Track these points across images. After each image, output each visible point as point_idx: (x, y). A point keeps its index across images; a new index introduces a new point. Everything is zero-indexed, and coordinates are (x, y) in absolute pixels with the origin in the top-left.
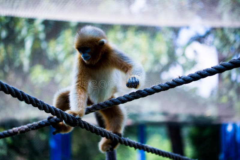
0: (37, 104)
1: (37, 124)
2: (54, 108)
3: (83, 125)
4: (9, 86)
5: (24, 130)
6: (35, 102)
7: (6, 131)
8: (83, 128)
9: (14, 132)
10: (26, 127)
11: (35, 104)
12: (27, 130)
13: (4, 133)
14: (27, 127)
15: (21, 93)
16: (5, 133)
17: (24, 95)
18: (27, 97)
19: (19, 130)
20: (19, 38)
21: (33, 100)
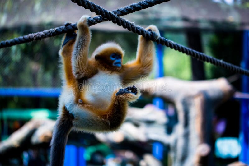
1: (53, 31)
5: (40, 36)
7: (21, 37)
9: (29, 38)
10: (42, 33)
12: (43, 37)
13: (19, 39)
14: (44, 34)
16: (21, 39)
19: (35, 36)
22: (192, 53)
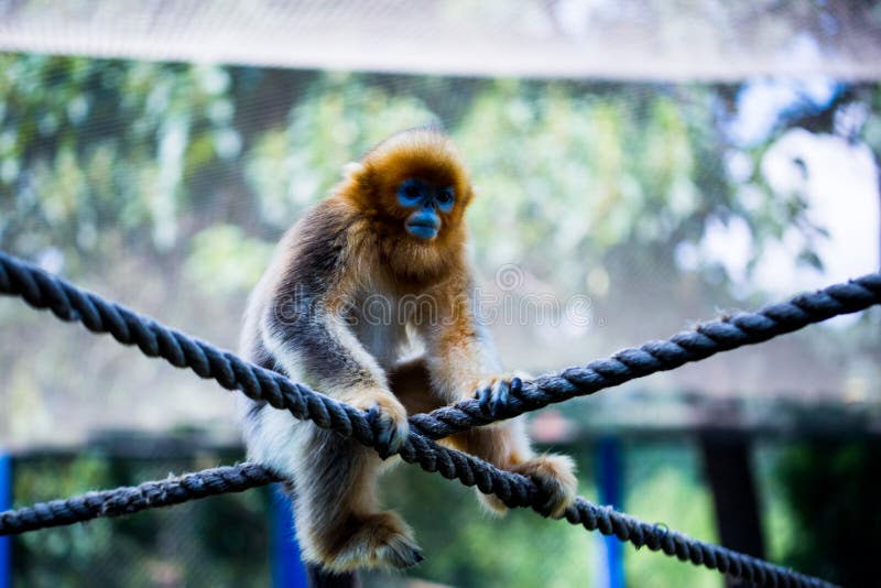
0: (286, 398)
2: (346, 410)
3: (452, 465)
4: (183, 338)
6: (278, 392)
8: (451, 478)
11: (281, 396)
15: (228, 362)
17: (238, 368)
18: (251, 373)
20: (140, 127)
21: (274, 383)
22: (728, 563)
